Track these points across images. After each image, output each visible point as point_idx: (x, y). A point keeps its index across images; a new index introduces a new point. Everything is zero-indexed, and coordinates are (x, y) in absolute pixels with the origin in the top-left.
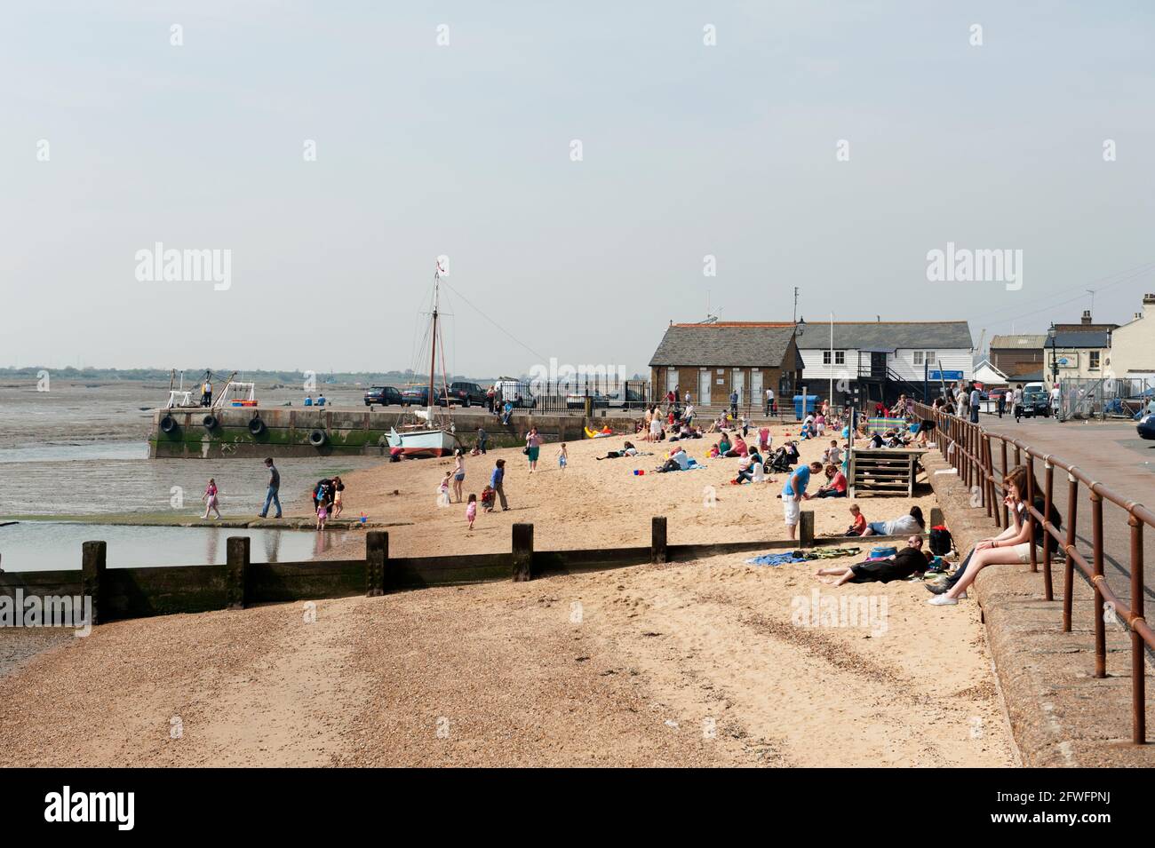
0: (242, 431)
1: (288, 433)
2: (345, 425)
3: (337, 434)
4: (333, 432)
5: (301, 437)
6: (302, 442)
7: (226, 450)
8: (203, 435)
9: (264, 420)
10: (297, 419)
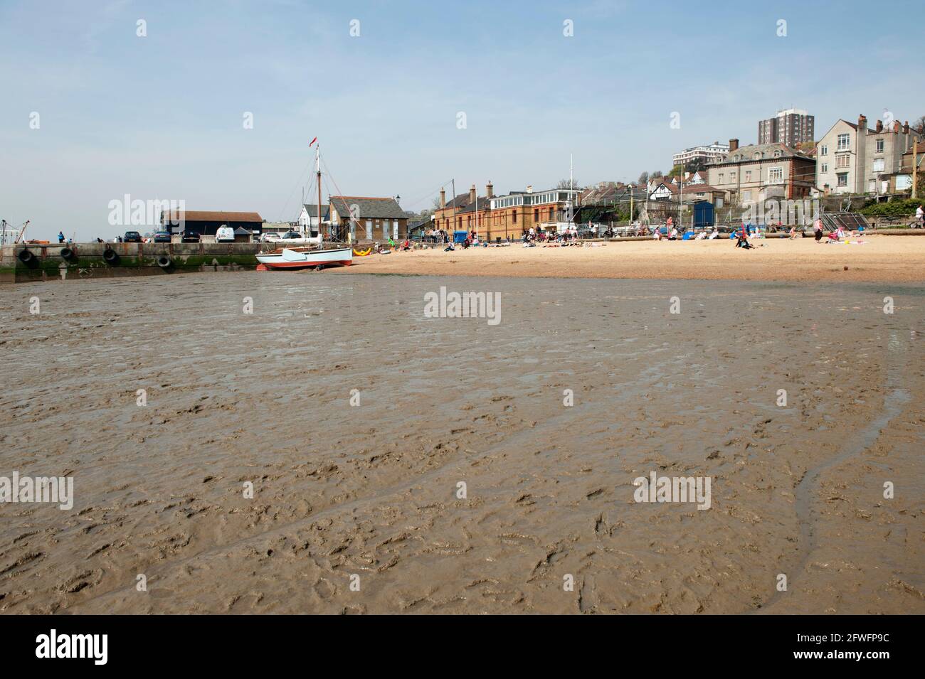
0: (96, 259)
1: (137, 259)
2: (185, 252)
3: (178, 259)
4: (175, 257)
5: (150, 261)
6: (150, 265)
7: (83, 273)
8: (60, 263)
9: (115, 250)
10: (144, 249)
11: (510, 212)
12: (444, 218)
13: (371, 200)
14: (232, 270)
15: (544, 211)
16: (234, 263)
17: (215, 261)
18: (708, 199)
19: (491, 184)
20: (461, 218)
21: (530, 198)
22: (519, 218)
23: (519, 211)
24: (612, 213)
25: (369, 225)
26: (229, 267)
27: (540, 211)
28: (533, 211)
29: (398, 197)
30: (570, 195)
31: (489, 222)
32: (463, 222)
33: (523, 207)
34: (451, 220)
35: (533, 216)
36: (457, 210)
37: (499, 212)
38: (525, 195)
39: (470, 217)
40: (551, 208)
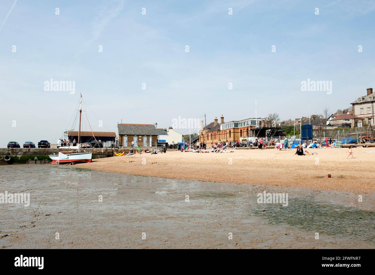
2: (19, 153)
3: (16, 157)
4: (14, 156)
6: (0, 160)
11: (228, 131)
12: (202, 135)
13: (140, 125)
14: (45, 163)
15: (244, 131)
16: (46, 159)
17: (36, 158)
18: (352, 123)
19: (223, 116)
20: (208, 135)
21: (238, 123)
22: (232, 134)
23: (232, 131)
24: (281, 132)
25: (125, 139)
26: (43, 161)
27: (242, 131)
28: (239, 131)
29: (156, 124)
30: (258, 121)
31: (219, 137)
32: (209, 137)
33: (234, 129)
34: (205, 136)
35: (239, 133)
36: (207, 131)
37: (224, 131)
38: (235, 122)
39: (211, 134)
40: (248, 129)
